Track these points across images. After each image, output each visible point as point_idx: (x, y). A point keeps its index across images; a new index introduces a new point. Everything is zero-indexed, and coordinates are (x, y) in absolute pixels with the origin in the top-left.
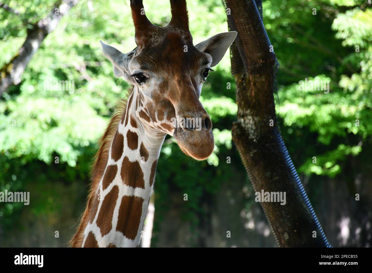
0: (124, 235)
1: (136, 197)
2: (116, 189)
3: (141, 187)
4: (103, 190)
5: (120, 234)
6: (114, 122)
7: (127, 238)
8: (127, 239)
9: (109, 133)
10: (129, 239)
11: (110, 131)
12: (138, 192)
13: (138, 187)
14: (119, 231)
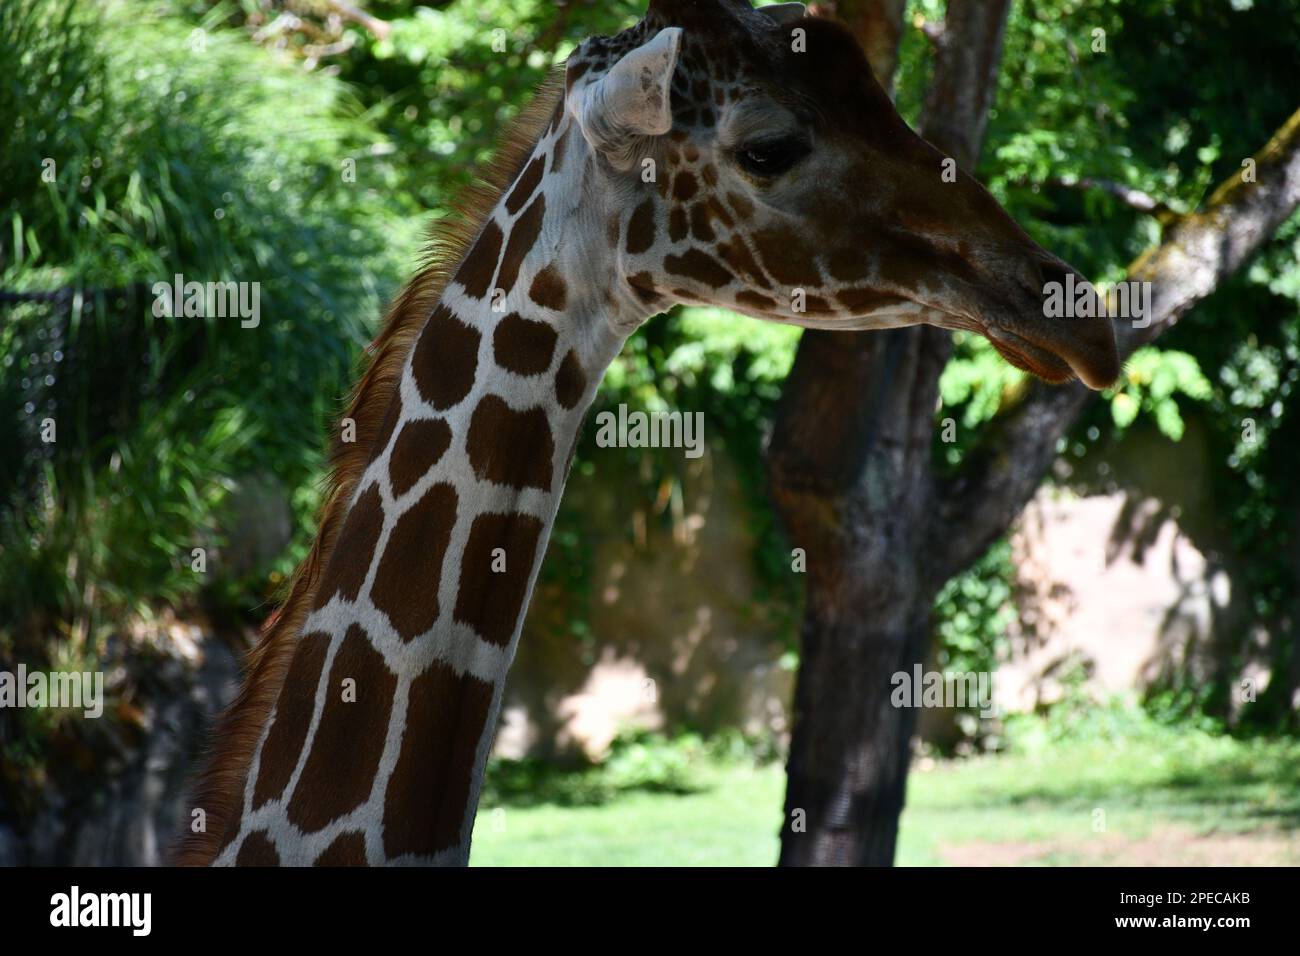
0: (478, 632)
1: (522, 515)
2: (444, 495)
3: (539, 487)
4: (395, 497)
5: (465, 631)
6: (420, 290)
7: (486, 641)
8: (488, 643)
9: (403, 322)
10: (493, 642)
11: (407, 316)
12: (530, 501)
13: (532, 485)
14: (463, 622)
